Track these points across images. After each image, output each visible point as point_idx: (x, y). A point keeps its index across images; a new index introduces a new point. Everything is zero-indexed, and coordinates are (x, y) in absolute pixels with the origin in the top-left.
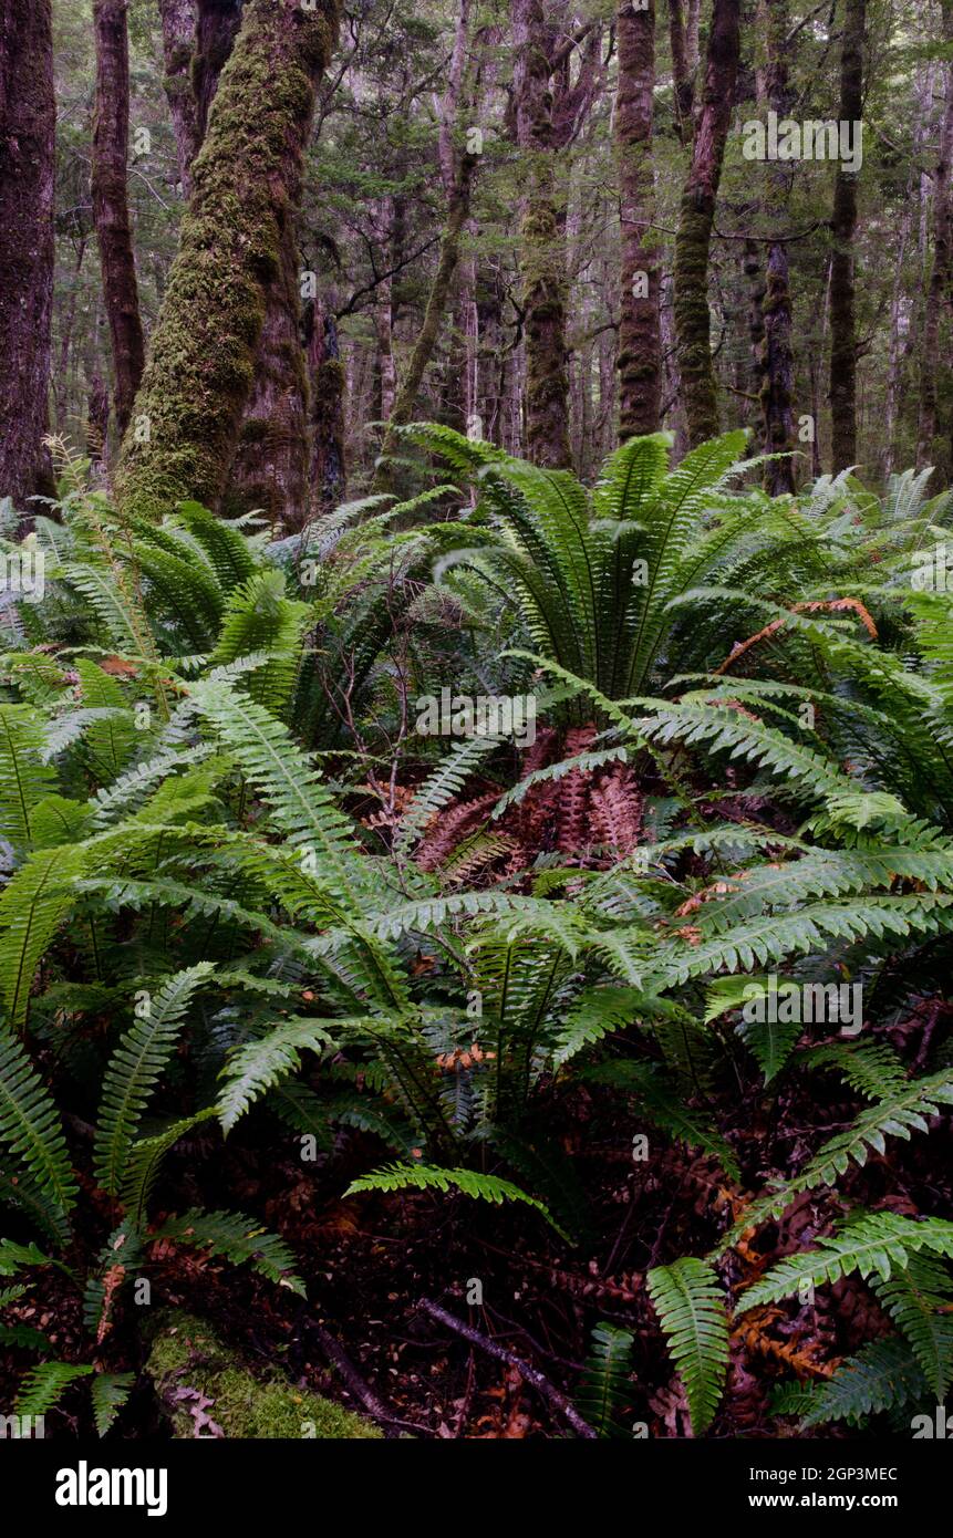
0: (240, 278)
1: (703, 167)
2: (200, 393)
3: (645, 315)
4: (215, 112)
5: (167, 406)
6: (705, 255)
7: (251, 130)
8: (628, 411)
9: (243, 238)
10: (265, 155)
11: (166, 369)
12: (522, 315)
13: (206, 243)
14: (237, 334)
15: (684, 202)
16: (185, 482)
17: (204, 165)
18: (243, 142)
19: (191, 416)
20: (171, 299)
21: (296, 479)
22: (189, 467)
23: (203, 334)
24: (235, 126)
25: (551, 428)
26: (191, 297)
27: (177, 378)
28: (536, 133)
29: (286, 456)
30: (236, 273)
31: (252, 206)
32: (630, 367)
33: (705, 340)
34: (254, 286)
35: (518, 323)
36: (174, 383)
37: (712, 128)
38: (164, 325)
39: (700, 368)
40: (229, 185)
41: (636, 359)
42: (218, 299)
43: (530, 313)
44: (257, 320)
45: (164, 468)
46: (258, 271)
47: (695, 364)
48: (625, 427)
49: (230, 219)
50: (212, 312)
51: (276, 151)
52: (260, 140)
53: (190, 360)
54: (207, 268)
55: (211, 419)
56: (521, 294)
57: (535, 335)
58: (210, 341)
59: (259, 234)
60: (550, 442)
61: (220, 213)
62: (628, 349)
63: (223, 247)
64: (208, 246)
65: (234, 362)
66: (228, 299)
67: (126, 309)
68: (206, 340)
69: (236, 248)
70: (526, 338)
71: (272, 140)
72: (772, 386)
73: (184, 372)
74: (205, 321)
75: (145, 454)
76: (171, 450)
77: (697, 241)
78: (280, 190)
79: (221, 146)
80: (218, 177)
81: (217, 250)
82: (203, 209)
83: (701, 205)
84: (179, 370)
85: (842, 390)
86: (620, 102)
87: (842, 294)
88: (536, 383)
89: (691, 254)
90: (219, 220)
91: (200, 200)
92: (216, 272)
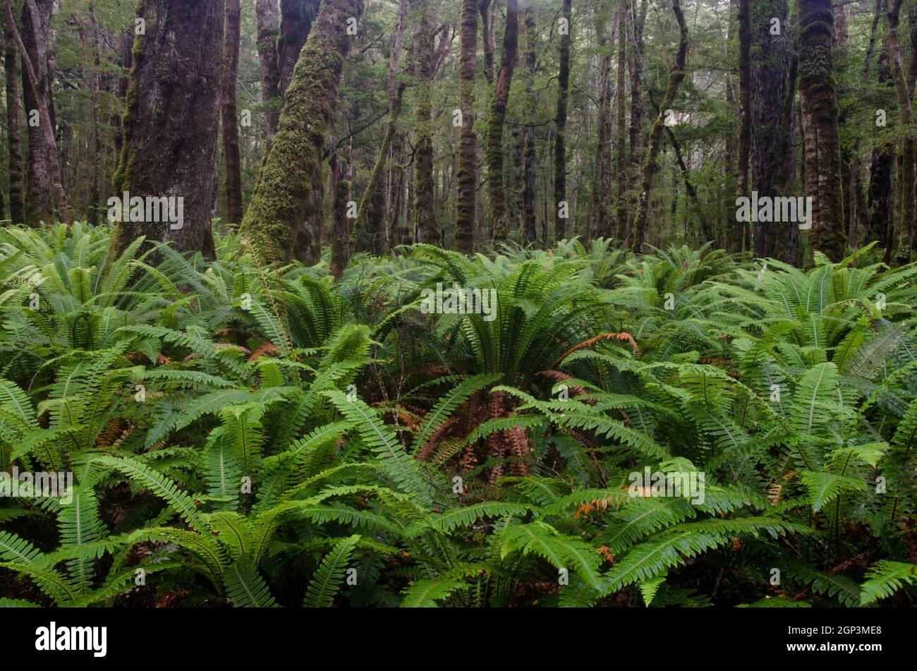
0: (307, 145)
1: (501, 92)
2: (286, 197)
3: (471, 154)
4: (298, 69)
5: (271, 203)
6: (501, 131)
7: (314, 77)
8: (461, 196)
9: (309, 126)
10: (321, 89)
11: (271, 185)
12: (415, 151)
13: (291, 128)
14: (304, 170)
15: (492, 107)
16: (278, 239)
17: (292, 92)
18: (311, 82)
19: (282, 208)
20: (274, 153)
21: (317, 229)
22: (280, 232)
23: (289, 170)
24: (307, 75)
25: (426, 203)
26: (284, 152)
27: (276, 190)
28: (423, 71)
29: (313, 219)
30: (305, 142)
31: (313, 111)
32: (463, 177)
33: (500, 168)
34: (313, 148)
35: (413, 154)
36: (274, 192)
37: (505, 76)
38: (270, 165)
39: (498, 181)
40: (303, 101)
41: (466, 173)
42: (296, 154)
43: (418, 150)
44: (314, 164)
45: (268, 232)
46: (316, 141)
47: (496, 179)
48: (460, 204)
49: (303, 117)
50: (293, 159)
51: (325, 87)
52: (318, 82)
53: (282, 181)
54: (292, 140)
55: (291, 209)
56: (414, 141)
57: (420, 160)
58: (292, 173)
59: (317, 124)
60: (426, 209)
61: (298, 114)
62: (462, 169)
63: (300, 130)
64: (293, 129)
65: (303, 183)
66: (301, 154)
67: (233, 142)
68: (291, 172)
69: (306, 130)
70: (416, 162)
71: (324, 82)
72: (527, 188)
73: (279, 187)
74: (290, 163)
75: (259, 225)
76: (272, 224)
77: (497, 124)
78: (327, 105)
79: (300, 84)
80: (298, 98)
81: (297, 131)
82: (291, 112)
83: (500, 109)
84: (277, 186)
85: (559, 193)
86: (461, 60)
87: (560, 150)
88: (420, 182)
89: (495, 131)
90: (298, 117)
91: (289, 108)
92: (295, 141)
